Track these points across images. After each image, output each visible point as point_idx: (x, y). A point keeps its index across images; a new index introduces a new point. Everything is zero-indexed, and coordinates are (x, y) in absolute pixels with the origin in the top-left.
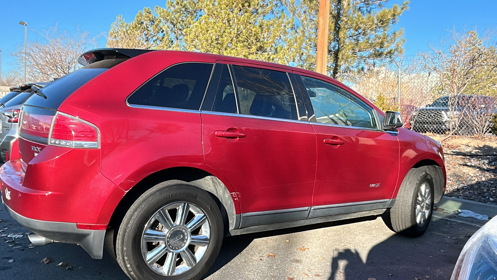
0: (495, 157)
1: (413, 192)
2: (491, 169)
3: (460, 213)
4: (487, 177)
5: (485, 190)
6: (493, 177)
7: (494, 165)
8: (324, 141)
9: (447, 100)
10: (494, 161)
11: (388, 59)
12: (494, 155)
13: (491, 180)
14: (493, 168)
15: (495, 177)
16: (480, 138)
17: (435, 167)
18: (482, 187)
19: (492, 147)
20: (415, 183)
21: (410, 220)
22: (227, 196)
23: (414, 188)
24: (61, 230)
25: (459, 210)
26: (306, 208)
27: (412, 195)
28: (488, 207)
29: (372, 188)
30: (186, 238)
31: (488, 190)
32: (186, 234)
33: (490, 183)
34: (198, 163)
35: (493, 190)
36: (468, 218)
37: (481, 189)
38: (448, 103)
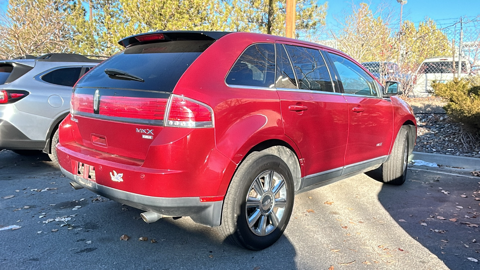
0: (423, 115)
1: (402, 148)
2: (424, 125)
3: (414, 163)
4: (423, 132)
5: (425, 143)
6: (427, 131)
7: (425, 122)
8: (353, 109)
9: (378, 68)
10: (424, 118)
11: (312, 30)
12: (422, 114)
13: (427, 134)
14: (424, 124)
15: (429, 132)
16: (406, 99)
17: (410, 126)
18: (422, 141)
19: (418, 107)
20: (403, 141)
21: (400, 172)
22: (291, 163)
23: (403, 145)
24: (186, 205)
25: (413, 161)
26: (341, 168)
27: (402, 150)
28: (435, 156)
29: (378, 147)
30: (272, 201)
31: (427, 143)
32: (272, 198)
33: (428, 137)
34: (281, 135)
35: (431, 142)
36: (421, 166)
37: (422, 142)
38: (379, 70)
